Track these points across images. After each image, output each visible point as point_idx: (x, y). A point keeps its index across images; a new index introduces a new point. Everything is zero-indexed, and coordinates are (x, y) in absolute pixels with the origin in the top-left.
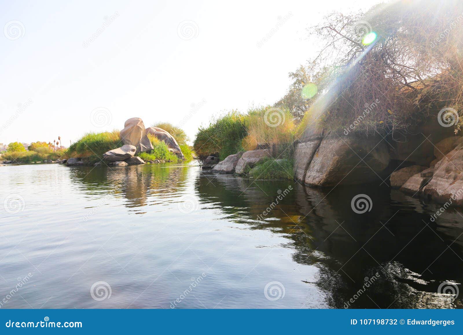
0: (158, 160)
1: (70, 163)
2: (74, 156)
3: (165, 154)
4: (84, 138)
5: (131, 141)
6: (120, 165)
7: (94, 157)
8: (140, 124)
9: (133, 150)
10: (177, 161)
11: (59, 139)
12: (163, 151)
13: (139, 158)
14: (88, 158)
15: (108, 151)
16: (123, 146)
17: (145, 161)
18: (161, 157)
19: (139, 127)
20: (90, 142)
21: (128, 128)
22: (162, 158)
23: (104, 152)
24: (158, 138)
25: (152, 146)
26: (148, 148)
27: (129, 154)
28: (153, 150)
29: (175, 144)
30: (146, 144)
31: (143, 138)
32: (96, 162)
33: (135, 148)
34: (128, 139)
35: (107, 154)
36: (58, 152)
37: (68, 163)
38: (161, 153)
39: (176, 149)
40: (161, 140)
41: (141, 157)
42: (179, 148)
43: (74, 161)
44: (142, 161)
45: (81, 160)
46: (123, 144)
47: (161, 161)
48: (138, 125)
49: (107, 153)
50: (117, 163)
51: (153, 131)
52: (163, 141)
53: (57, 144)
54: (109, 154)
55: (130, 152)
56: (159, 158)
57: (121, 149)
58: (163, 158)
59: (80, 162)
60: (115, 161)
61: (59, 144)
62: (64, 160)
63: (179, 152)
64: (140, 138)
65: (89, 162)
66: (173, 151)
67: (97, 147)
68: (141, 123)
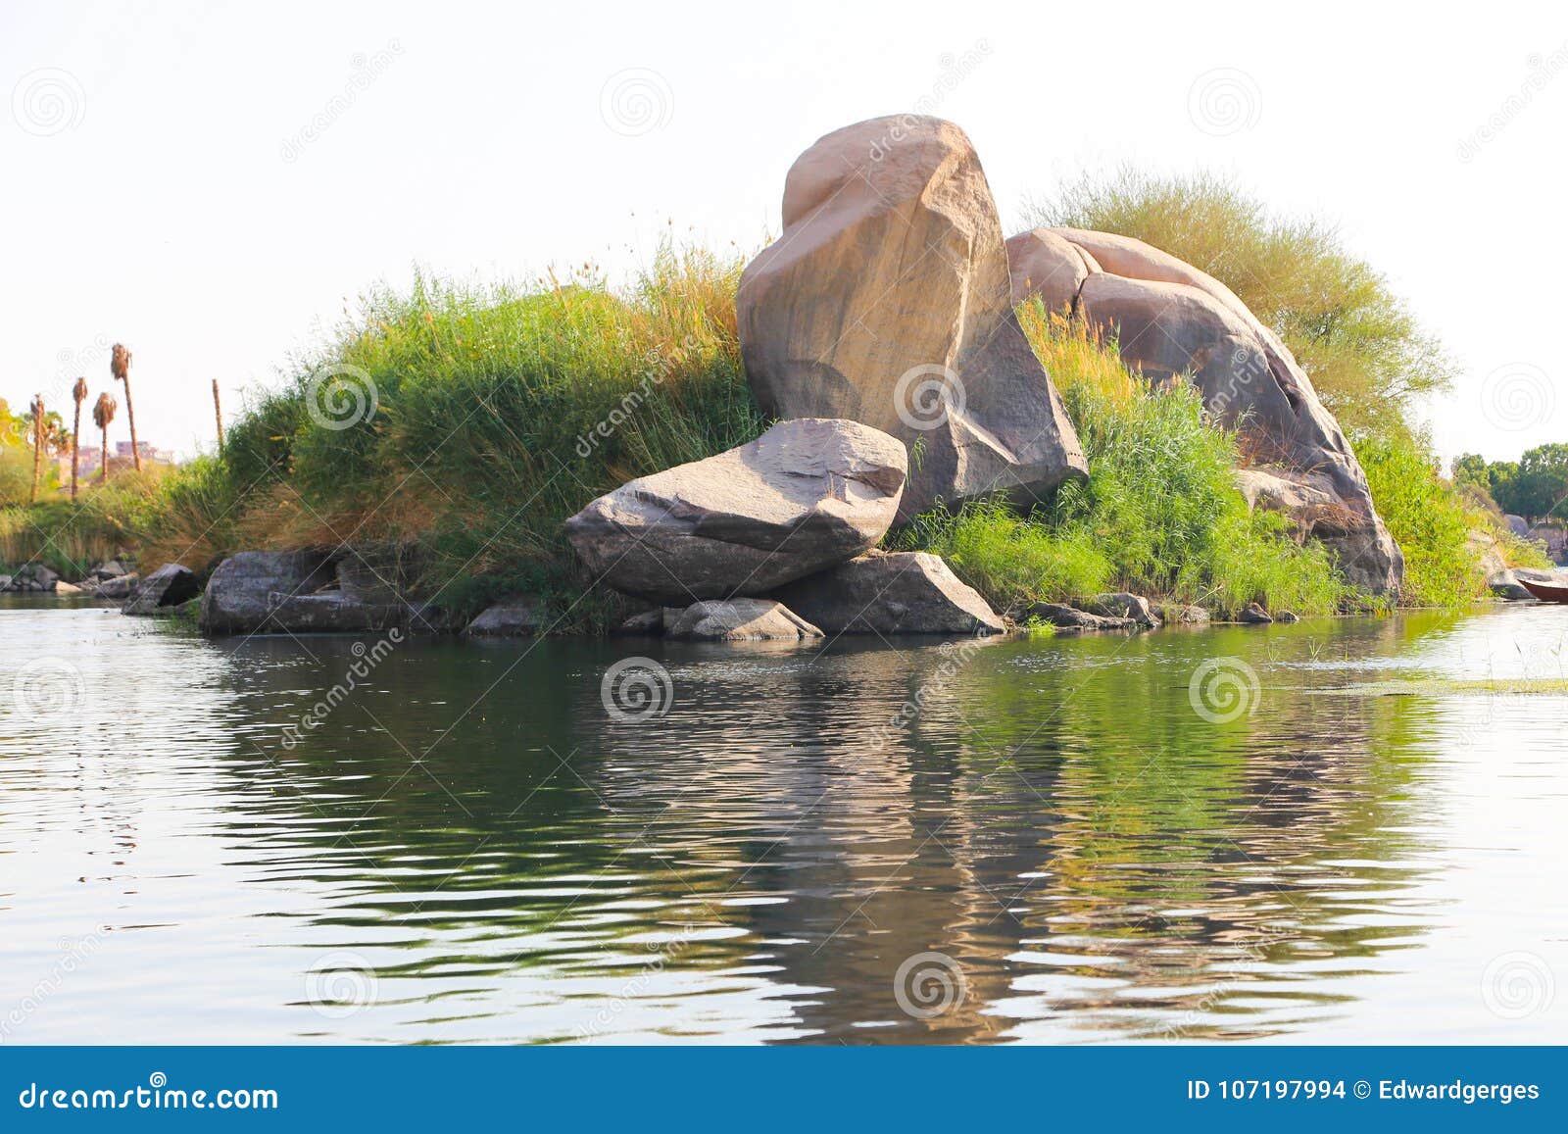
0: (1143, 602)
1: (232, 602)
2: (274, 528)
3: (1215, 532)
4: (357, 351)
5: (851, 377)
6: (740, 638)
7: (468, 548)
8: (951, 185)
9: (878, 481)
10: (1329, 618)
11: (119, 369)
12: (1186, 491)
13: (933, 567)
14: (412, 553)
15: (611, 484)
16: (768, 435)
17: (997, 603)
18: (1160, 567)
19: (938, 220)
20: (432, 381)
21: (820, 229)
22: (1174, 572)
23: (580, 501)
24: (1128, 357)
25: (1067, 436)
26: (1033, 455)
27: (842, 524)
28: (1084, 481)
29: (1312, 421)
30: (1013, 420)
31: (974, 343)
32: (485, 596)
33: (894, 454)
34: (823, 357)
35: (607, 512)
36: (106, 498)
37: (213, 603)
38: (1168, 523)
39: (1319, 479)
40: (1156, 377)
41: (956, 558)
42: (1355, 470)
43: (275, 587)
44: (971, 603)
45: (342, 578)
46: (768, 411)
47: (1167, 605)
48: (927, 199)
49: (609, 506)
50: (715, 613)
51: (1074, 270)
52: (1183, 384)
53: (103, 415)
54: (623, 519)
55: (849, 495)
56: (1149, 570)
57: (751, 460)
58: (1189, 574)
59: (331, 597)
60: (683, 601)
61: (116, 414)
62: (171, 569)
63: (1346, 514)
64: (949, 339)
65: (418, 597)
66: (1291, 500)
67: (502, 445)
68: (958, 175)
